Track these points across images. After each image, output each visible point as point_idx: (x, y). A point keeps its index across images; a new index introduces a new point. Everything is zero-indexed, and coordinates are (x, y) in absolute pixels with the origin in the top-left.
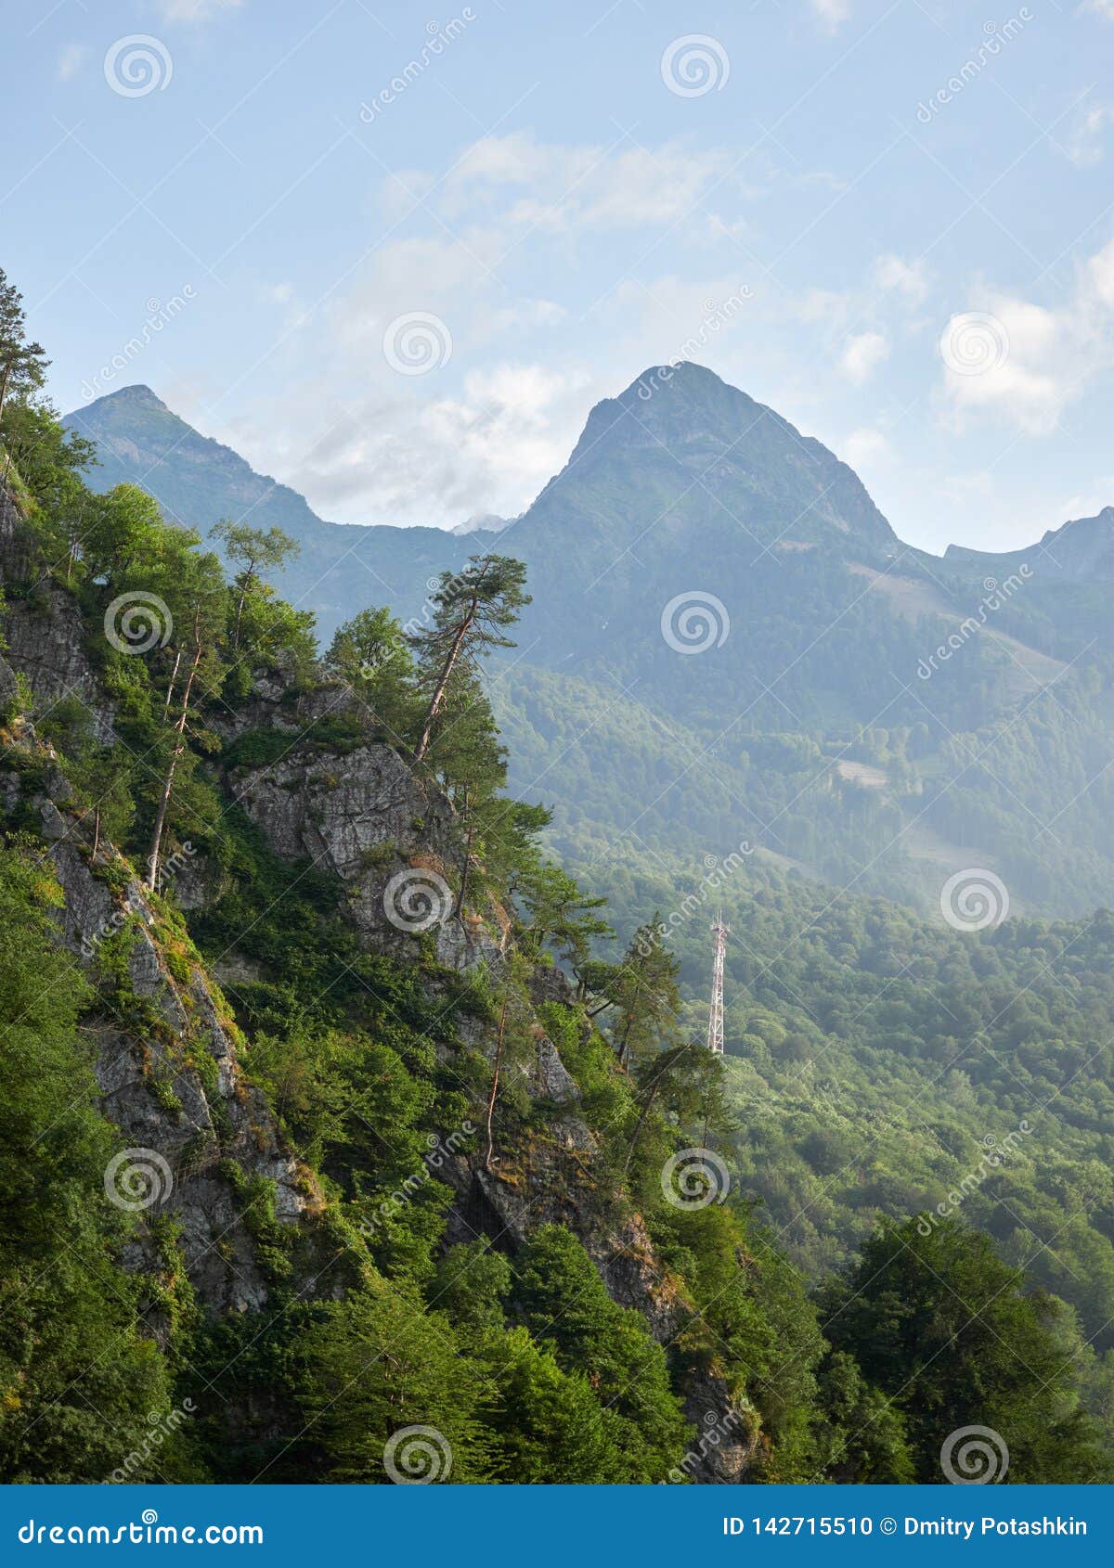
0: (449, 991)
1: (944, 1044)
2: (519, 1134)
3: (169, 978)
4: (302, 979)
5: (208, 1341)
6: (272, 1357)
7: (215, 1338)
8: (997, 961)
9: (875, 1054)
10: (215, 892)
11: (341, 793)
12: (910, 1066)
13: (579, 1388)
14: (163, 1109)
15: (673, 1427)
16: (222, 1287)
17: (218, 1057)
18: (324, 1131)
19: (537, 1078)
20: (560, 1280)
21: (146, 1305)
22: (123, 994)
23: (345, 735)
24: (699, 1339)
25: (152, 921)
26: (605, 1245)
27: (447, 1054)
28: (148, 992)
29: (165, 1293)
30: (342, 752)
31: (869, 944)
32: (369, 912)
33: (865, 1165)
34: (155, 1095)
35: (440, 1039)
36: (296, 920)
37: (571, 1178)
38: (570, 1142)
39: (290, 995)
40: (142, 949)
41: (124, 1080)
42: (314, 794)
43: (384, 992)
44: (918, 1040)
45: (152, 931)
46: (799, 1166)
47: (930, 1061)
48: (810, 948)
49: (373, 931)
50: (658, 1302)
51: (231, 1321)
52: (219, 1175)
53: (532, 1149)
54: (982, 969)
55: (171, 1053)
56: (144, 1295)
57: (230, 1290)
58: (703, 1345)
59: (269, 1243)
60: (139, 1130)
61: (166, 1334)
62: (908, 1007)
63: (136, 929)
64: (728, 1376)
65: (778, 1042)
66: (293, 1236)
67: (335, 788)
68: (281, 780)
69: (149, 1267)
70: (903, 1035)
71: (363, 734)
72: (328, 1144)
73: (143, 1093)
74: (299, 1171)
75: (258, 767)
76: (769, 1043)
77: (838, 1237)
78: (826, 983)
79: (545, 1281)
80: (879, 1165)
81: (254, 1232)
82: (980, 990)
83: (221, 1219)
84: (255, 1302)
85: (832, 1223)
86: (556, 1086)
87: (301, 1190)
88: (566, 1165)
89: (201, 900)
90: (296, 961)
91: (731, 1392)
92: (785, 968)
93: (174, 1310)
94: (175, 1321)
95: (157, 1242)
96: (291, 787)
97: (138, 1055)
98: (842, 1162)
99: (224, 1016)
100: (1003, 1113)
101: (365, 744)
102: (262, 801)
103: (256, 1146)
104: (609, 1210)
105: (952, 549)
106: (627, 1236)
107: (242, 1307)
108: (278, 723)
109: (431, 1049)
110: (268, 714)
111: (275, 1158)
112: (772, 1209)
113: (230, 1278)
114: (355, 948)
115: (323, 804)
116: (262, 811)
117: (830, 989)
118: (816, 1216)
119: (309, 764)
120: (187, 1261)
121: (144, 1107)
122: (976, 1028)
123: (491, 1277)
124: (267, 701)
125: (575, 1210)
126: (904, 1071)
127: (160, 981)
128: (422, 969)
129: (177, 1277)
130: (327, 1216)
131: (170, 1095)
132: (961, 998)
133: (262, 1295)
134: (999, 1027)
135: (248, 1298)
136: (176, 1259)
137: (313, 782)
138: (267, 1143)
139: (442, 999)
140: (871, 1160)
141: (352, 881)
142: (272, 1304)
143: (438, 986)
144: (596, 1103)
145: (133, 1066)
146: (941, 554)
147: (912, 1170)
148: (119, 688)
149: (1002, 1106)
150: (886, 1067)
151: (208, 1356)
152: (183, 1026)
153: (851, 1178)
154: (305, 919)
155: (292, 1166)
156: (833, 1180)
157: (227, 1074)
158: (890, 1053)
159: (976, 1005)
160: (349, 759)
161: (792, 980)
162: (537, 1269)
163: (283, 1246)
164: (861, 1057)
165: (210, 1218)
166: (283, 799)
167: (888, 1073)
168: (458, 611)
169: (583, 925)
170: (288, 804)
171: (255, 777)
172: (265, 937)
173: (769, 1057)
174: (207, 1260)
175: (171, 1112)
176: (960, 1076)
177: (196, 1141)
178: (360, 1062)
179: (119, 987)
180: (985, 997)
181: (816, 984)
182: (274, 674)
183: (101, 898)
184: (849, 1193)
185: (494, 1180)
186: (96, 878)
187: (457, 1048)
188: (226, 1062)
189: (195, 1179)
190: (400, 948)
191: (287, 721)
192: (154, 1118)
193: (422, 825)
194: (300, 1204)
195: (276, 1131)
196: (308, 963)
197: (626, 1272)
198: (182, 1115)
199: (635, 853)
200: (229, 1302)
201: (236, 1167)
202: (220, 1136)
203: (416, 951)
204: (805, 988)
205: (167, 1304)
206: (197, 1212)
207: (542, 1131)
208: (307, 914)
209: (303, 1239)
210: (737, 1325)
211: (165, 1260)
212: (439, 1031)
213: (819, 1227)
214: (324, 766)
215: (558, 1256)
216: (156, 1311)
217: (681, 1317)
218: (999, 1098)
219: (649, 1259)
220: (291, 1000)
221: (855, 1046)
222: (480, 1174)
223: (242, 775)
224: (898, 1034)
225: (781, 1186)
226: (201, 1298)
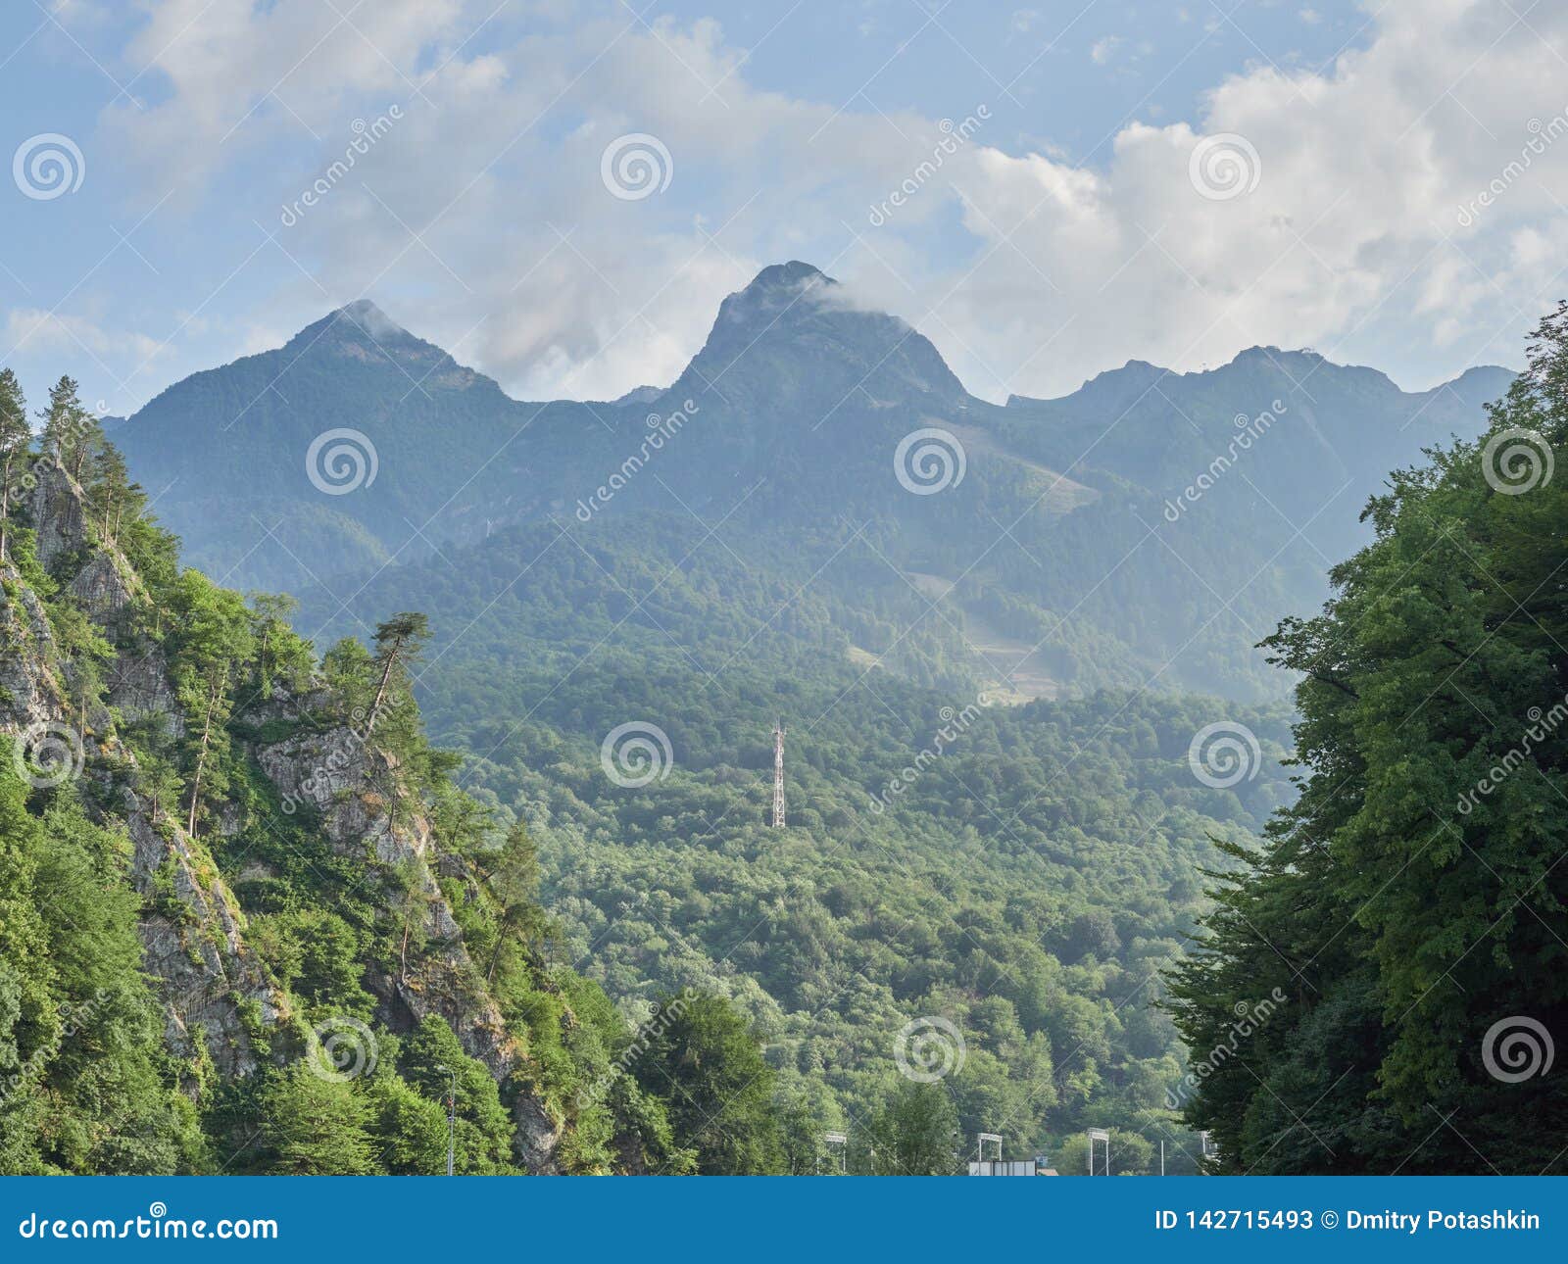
0: (383, 876)
1: (963, 804)
2: (422, 960)
3: (198, 888)
4: (295, 874)
5: (222, 1094)
6: (257, 1102)
7: (225, 1093)
8: (1019, 735)
9: (911, 814)
10: (244, 824)
11: (321, 758)
12: (937, 823)
13: (433, 1107)
14: (193, 965)
15: (502, 1126)
16: (231, 1063)
17: (228, 932)
18: (290, 970)
19: (435, 925)
20: (432, 1047)
21: (185, 1076)
22: (170, 900)
23: (325, 722)
24: (527, 1074)
25: (188, 856)
26: (472, 1022)
27: (381, 915)
28: (184, 898)
29: (196, 1069)
30: (322, 733)
31: (923, 725)
32: (337, 831)
33: (872, 909)
34: (189, 957)
35: (377, 906)
36: (293, 838)
37: (452, 984)
38: (454, 963)
39: (287, 885)
40: (182, 873)
41: (172, 949)
42: (305, 759)
43: (343, 880)
44: (945, 803)
45: (189, 863)
46: (820, 911)
47: (953, 819)
48: (877, 732)
49: (339, 842)
50: (503, 1054)
51: (235, 1082)
52: (228, 1000)
53: (430, 969)
54: (1007, 741)
55: (198, 932)
56: (184, 1070)
57: (236, 1064)
58: (529, 1077)
59: (257, 1037)
60: (181, 977)
61: (197, 1092)
62: (940, 779)
63: (178, 861)
64: (544, 1094)
65: (829, 813)
66: (271, 1032)
67: (317, 755)
68: (286, 751)
69: (187, 1055)
70: (933, 800)
71: (335, 719)
72: (293, 979)
73: (183, 956)
74: (275, 995)
75: (272, 744)
76: (823, 814)
77: (846, 962)
78: (879, 762)
79: (423, 1048)
80: (883, 907)
81: (248, 1031)
82: (992, 762)
83: (230, 1025)
84: (250, 1070)
85: (841, 953)
86: (447, 930)
87: (276, 1006)
88: (450, 977)
89: (236, 829)
90: (291, 863)
91: (544, 1103)
92: (847, 753)
93: (201, 1078)
94: (203, 1084)
95: (191, 1041)
96: (293, 755)
97: (180, 936)
98: (854, 906)
99: (232, 907)
100: (1002, 856)
101: (337, 727)
102: (275, 765)
103: (249, 981)
104: (474, 1003)
105: (1012, 398)
106: (485, 1017)
107: (242, 1074)
108: (286, 715)
109: (372, 912)
110: (281, 709)
111: (261, 988)
112: (799, 944)
113: (236, 1058)
114: (329, 853)
115: (310, 765)
116: (275, 772)
117: (882, 767)
118: (829, 948)
119: (303, 741)
120: (211, 1050)
121: (183, 964)
122: (988, 791)
123: (389, 1048)
124: (280, 700)
125: (455, 1003)
126: (932, 827)
127: (193, 891)
128: (367, 864)
129: (203, 1059)
130: (291, 1020)
131: (198, 957)
132: (978, 770)
133: (254, 1066)
134: (1006, 789)
135: (247, 1068)
136: (203, 1049)
137: (305, 752)
138: (255, 980)
139: (379, 881)
140: (878, 903)
141: (327, 813)
142: (260, 1071)
143: (377, 873)
144: (472, 937)
145: (177, 941)
146: (1003, 404)
147: (907, 908)
148: (187, 701)
149: (1002, 850)
150: (919, 825)
151: (221, 1102)
152: (206, 916)
153: (862, 917)
154: (298, 837)
155: (271, 992)
156: (846, 920)
157: (233, 942)
158: (923, 814)
159: (988, 774)
160: (326, 737)
161: (852, 761)
162: (420, 1042)
163: (266, 1038)
164: (901, 818)
165: (223, 1023)
166: (287, 761)
167: (920, 829)
168: (389, 644)
169: (479, 825)
170: (289, 765)
171: (270, 750)
172: (274, 849)
173: (823, 825)
174: (222, 1049)
175: (199, 966)
176: (971, 829)
177: (214, 982)
178: (318, 926)
179: (169, 895)
180: (996, 768)
181: (871, 763)
182: (285, 683)
183: (158, 845)
184: (857, 929)
185: (407, 988)
186: (156, 833)
187: (387, 911)
188: (233, 934)
189: (215, 1003)
190: (354, 852)
191: (291, 713)
192: (190, 970)
193: (369, 776)
194: (276, 1014)
195: (262, 973)
196: (299, 864)
197: (484, 1038)
198: (206, 968)
199: (750, 662)
200: (236, 1072)
201: (238, 994)
202: (228, 978)
203: (364, 854)
204: (862, 767)
205: (197, 1075)
206: (216, 1021)
207: (436, 958)
208: (300, 834)
209: (277, 1033)
210: (551, 1064)
211: (196, 1050)
212: (377, 901)
213: (831, 955)
214: (310, 743)
215: (433, 1033)
216: (190, 1080)
217: (518, 1062)
218: (1001, 844)
219: (498, 1030)
220: (288, 887)
221: (898, 810)
222: (398, 985)
223: (263, 749)
224: (930, 799)
225: (807, 928)
226: (219, 1070)
